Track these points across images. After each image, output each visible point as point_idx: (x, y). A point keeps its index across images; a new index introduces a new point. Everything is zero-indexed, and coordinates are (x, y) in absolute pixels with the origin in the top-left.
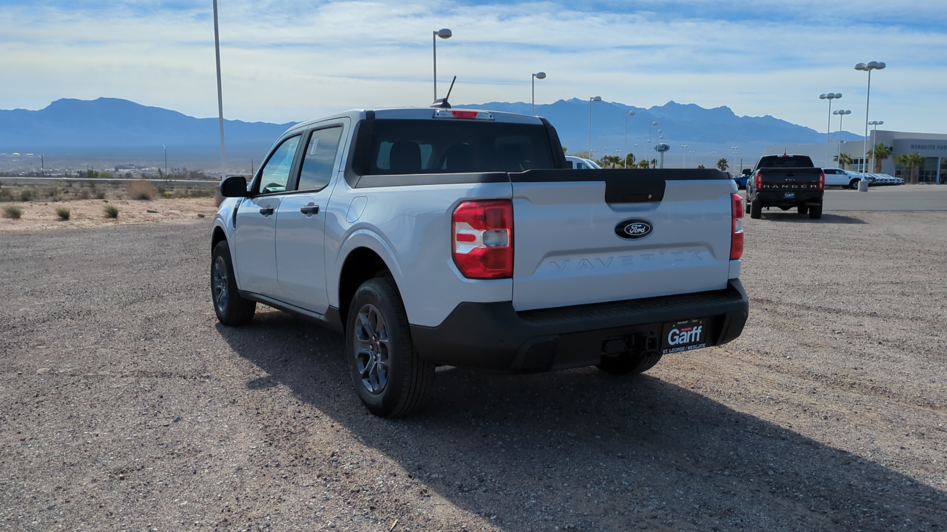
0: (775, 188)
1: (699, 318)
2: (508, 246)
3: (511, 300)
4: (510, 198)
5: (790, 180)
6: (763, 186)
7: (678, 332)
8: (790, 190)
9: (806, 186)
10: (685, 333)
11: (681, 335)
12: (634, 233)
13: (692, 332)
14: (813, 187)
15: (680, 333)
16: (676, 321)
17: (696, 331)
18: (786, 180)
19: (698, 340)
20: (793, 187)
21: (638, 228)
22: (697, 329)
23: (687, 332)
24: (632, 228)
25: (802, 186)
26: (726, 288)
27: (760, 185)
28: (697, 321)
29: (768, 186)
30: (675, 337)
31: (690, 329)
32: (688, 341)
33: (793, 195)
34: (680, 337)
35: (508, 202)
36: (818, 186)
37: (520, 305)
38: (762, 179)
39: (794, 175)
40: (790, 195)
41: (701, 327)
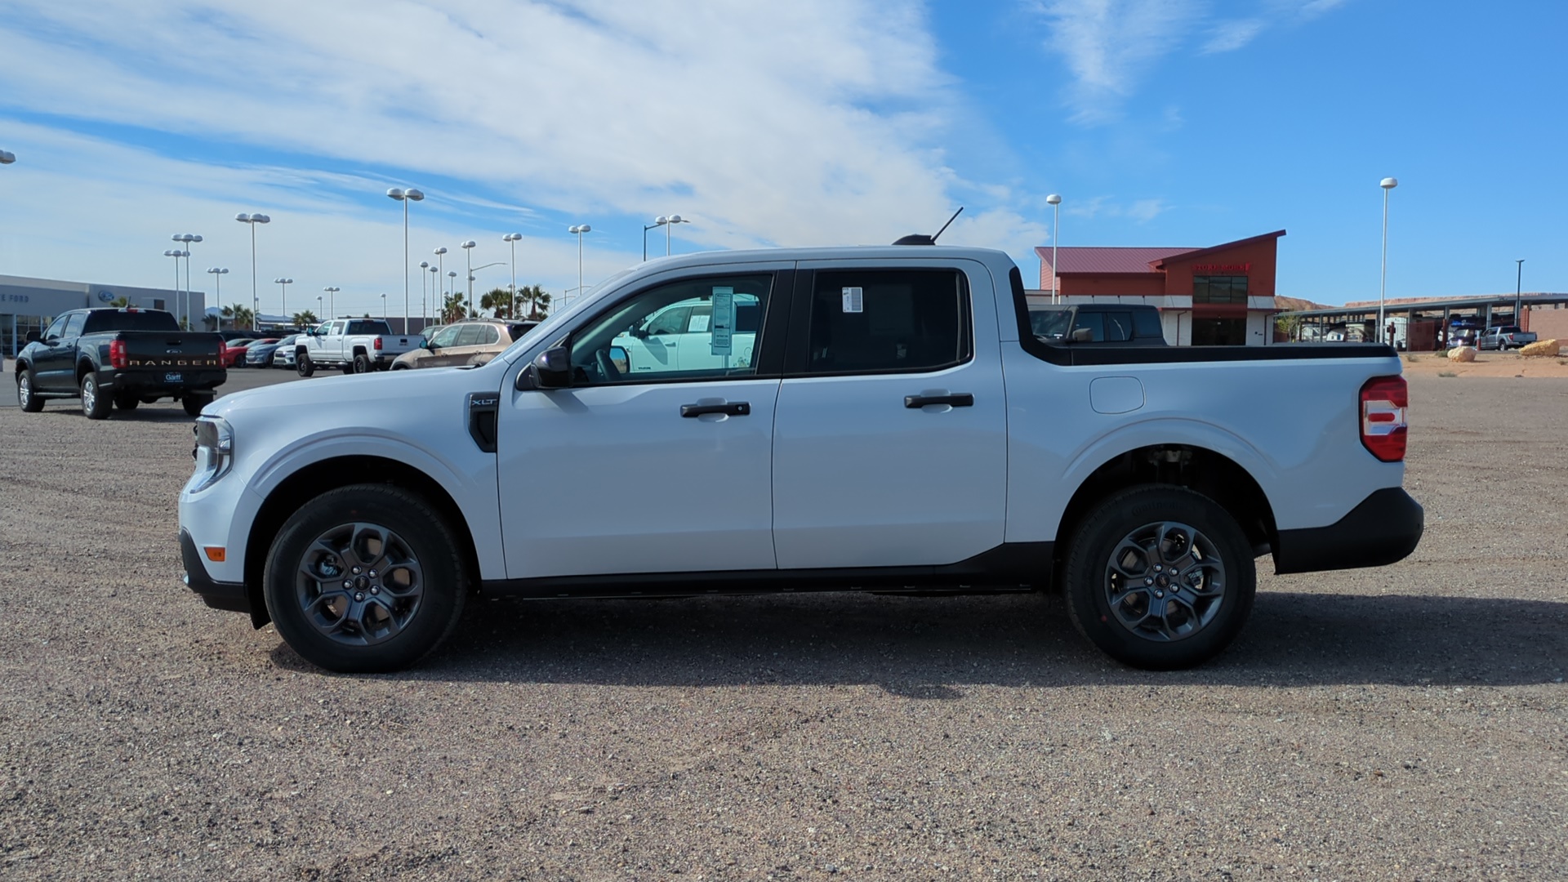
0: (150, 365)
5: (174, 352)
6: (129, 362)
8: (174, 369)
9: (200, 361)
14: (212, 364)
18: (168, 351)
20: (179, 363)
25: (194, 362)
27: (122, 360)
29: (138, 363)
33: (179, 376)
36: (219, 362)
38: (125, 349)
39: (180, 344)
40: (174, 378)
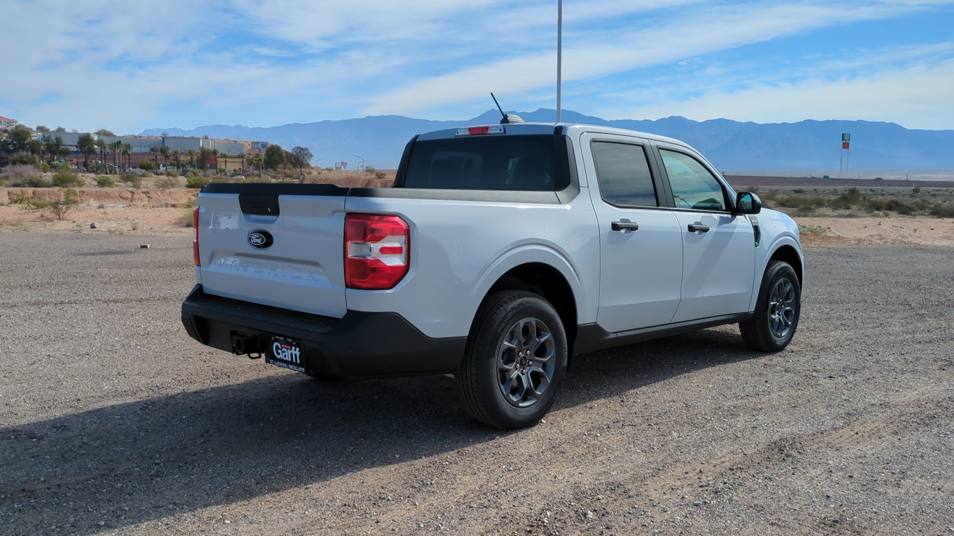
7: (280, 346)
12: (254, 242)
13: (291, 351)
15: (282, 348)
17: (295, 352)
19: (298, 361)
21: (256, 238)
26: (342, 318)
28: (291, 341)
30: (279, 351)
31: (289, 347)
32: (290, 359)
34: (282, 352)
41: (298, 349)
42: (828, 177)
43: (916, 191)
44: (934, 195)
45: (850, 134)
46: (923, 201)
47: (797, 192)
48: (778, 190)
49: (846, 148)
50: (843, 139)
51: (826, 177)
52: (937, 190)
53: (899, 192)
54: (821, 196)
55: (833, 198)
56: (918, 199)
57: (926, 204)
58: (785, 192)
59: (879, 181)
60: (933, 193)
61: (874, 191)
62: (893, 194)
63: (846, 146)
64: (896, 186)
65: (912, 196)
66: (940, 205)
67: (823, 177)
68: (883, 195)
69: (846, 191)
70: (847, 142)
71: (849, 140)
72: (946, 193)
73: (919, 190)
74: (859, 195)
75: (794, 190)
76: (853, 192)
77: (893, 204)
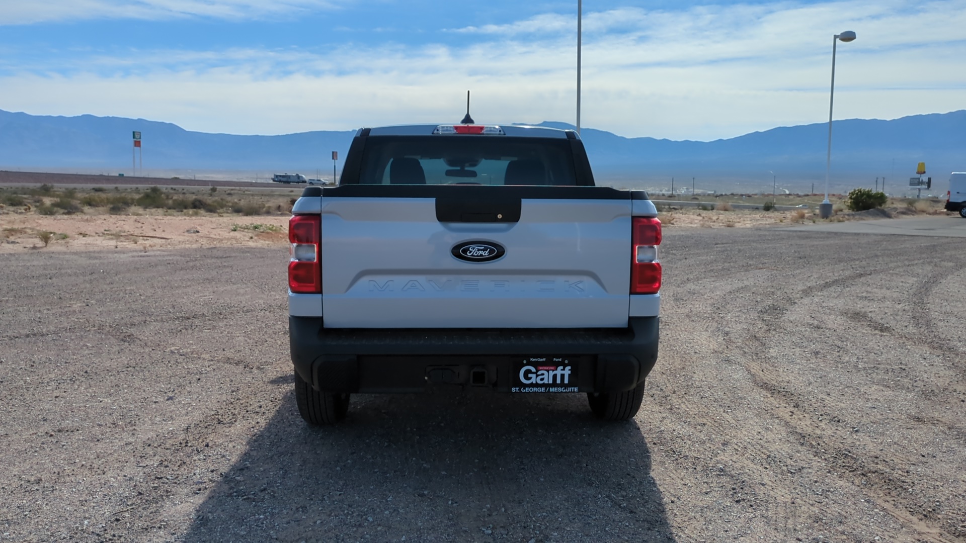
1: (565, 357)
2: (315, 261)
3: (321, 315)
4: (320, 212)
7: (533, 370)
10: (545, 373)
11: (539, 373)
12: (472, 255)
13: (555, 372)
15: (537, 371)
16: (527, 357)
17: (563, 372)
19: (566, 381)
21: (479, 250)
22: (564, 369)
23: (548, 371)
24: (470, 249)
26: (627, 327)
28: (560, 360)
30: (530, 375)
31: (553, 368)
32: (551, 382)
34: (537, 376)
35: (317, 217)
37: (331, 321)
41: (569, 368)
42: (123, 175)
43: (214, 190)
44: (230, 194)
45: (140, 133)
46: (222, 199)
47: (97, 190)
48: (75, 189)
49: (138, 146)
50: (134, 137)
51: (121, 175)
52: (232, 190)
53: (198, 191)
54: (123, 195)
55: (137, 197)
56: (217, 198)
57: (224, 203)
58: (83, 191)
59: (176, 180)
60: (229, 192)
61: (175, 190)
62: (193, 193)
63: (137, 144)
64: (195, 185)
65: (211, 195)
66: (236, 203)
67: (118, 175)
68: (184, 193)
69: (147, 189)
70: (139, 140)
71: (140, 138)
72: (240, 192)
73: (216, 189)
74: (162, 193)
75: (93, 189)
76: (155, 190)
77: (197, 203)
